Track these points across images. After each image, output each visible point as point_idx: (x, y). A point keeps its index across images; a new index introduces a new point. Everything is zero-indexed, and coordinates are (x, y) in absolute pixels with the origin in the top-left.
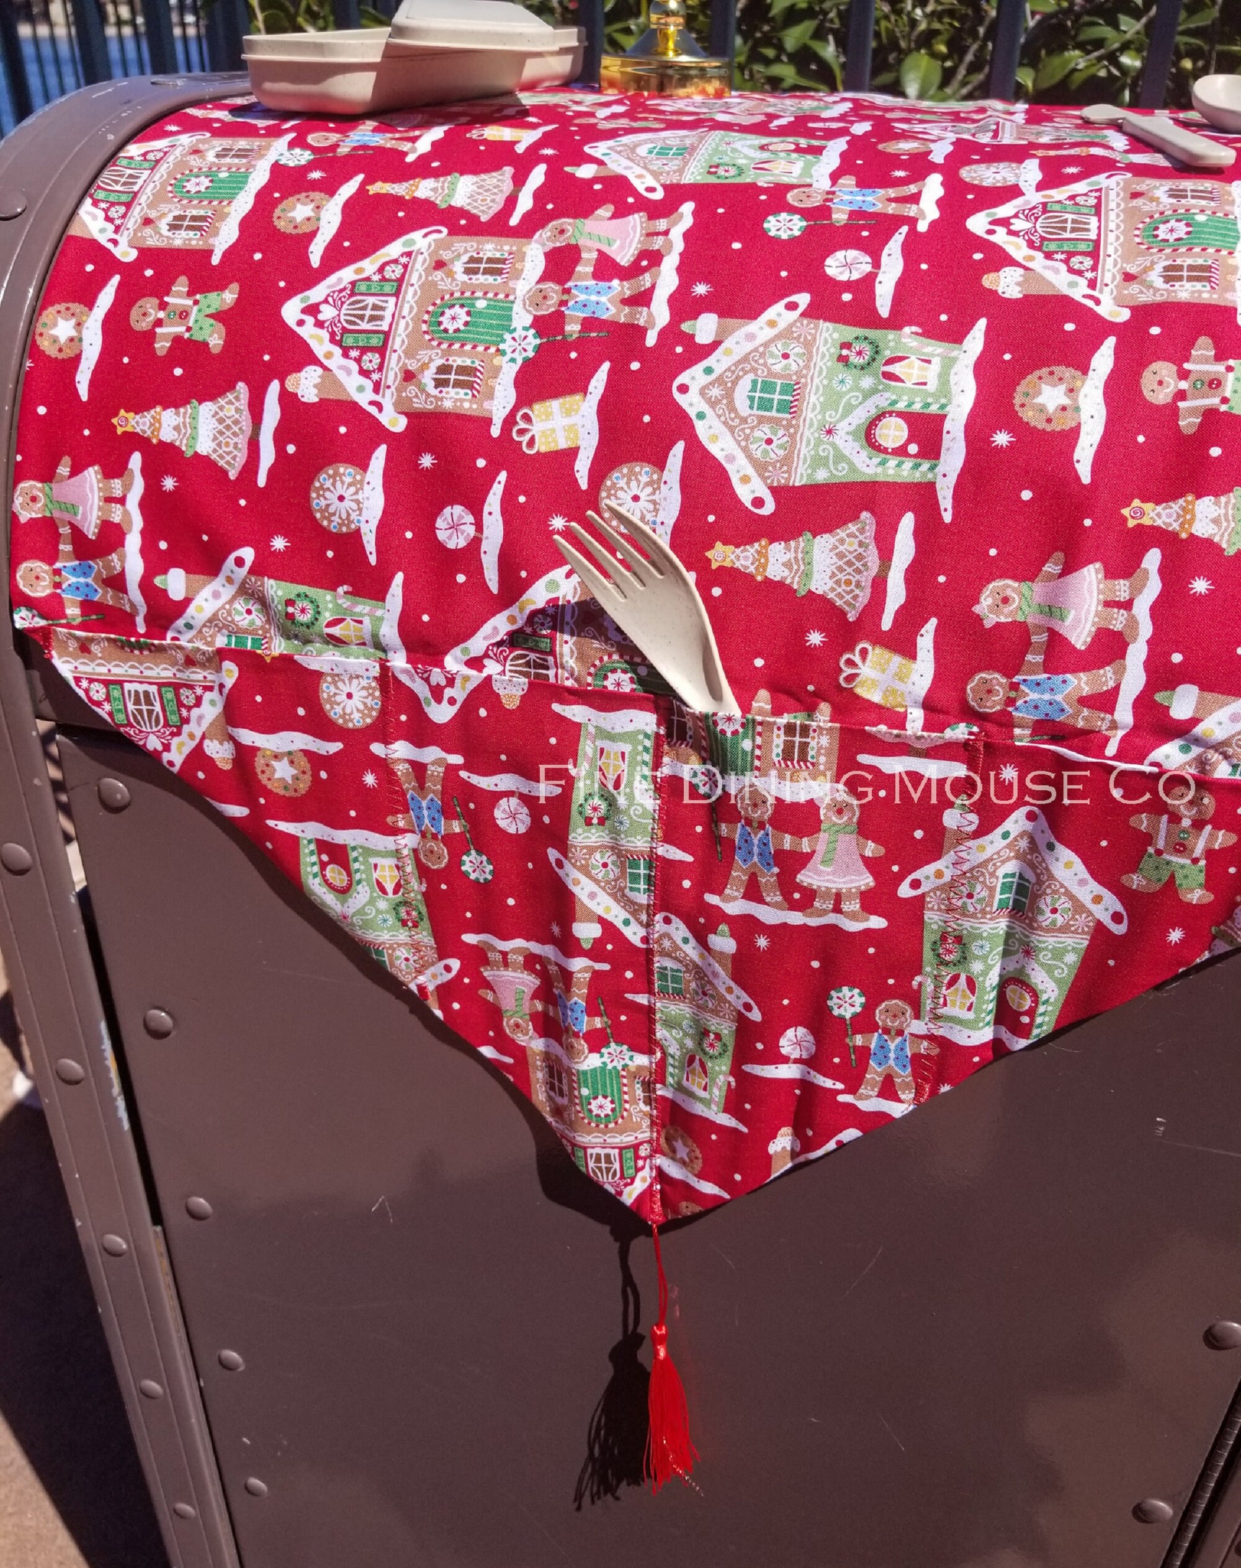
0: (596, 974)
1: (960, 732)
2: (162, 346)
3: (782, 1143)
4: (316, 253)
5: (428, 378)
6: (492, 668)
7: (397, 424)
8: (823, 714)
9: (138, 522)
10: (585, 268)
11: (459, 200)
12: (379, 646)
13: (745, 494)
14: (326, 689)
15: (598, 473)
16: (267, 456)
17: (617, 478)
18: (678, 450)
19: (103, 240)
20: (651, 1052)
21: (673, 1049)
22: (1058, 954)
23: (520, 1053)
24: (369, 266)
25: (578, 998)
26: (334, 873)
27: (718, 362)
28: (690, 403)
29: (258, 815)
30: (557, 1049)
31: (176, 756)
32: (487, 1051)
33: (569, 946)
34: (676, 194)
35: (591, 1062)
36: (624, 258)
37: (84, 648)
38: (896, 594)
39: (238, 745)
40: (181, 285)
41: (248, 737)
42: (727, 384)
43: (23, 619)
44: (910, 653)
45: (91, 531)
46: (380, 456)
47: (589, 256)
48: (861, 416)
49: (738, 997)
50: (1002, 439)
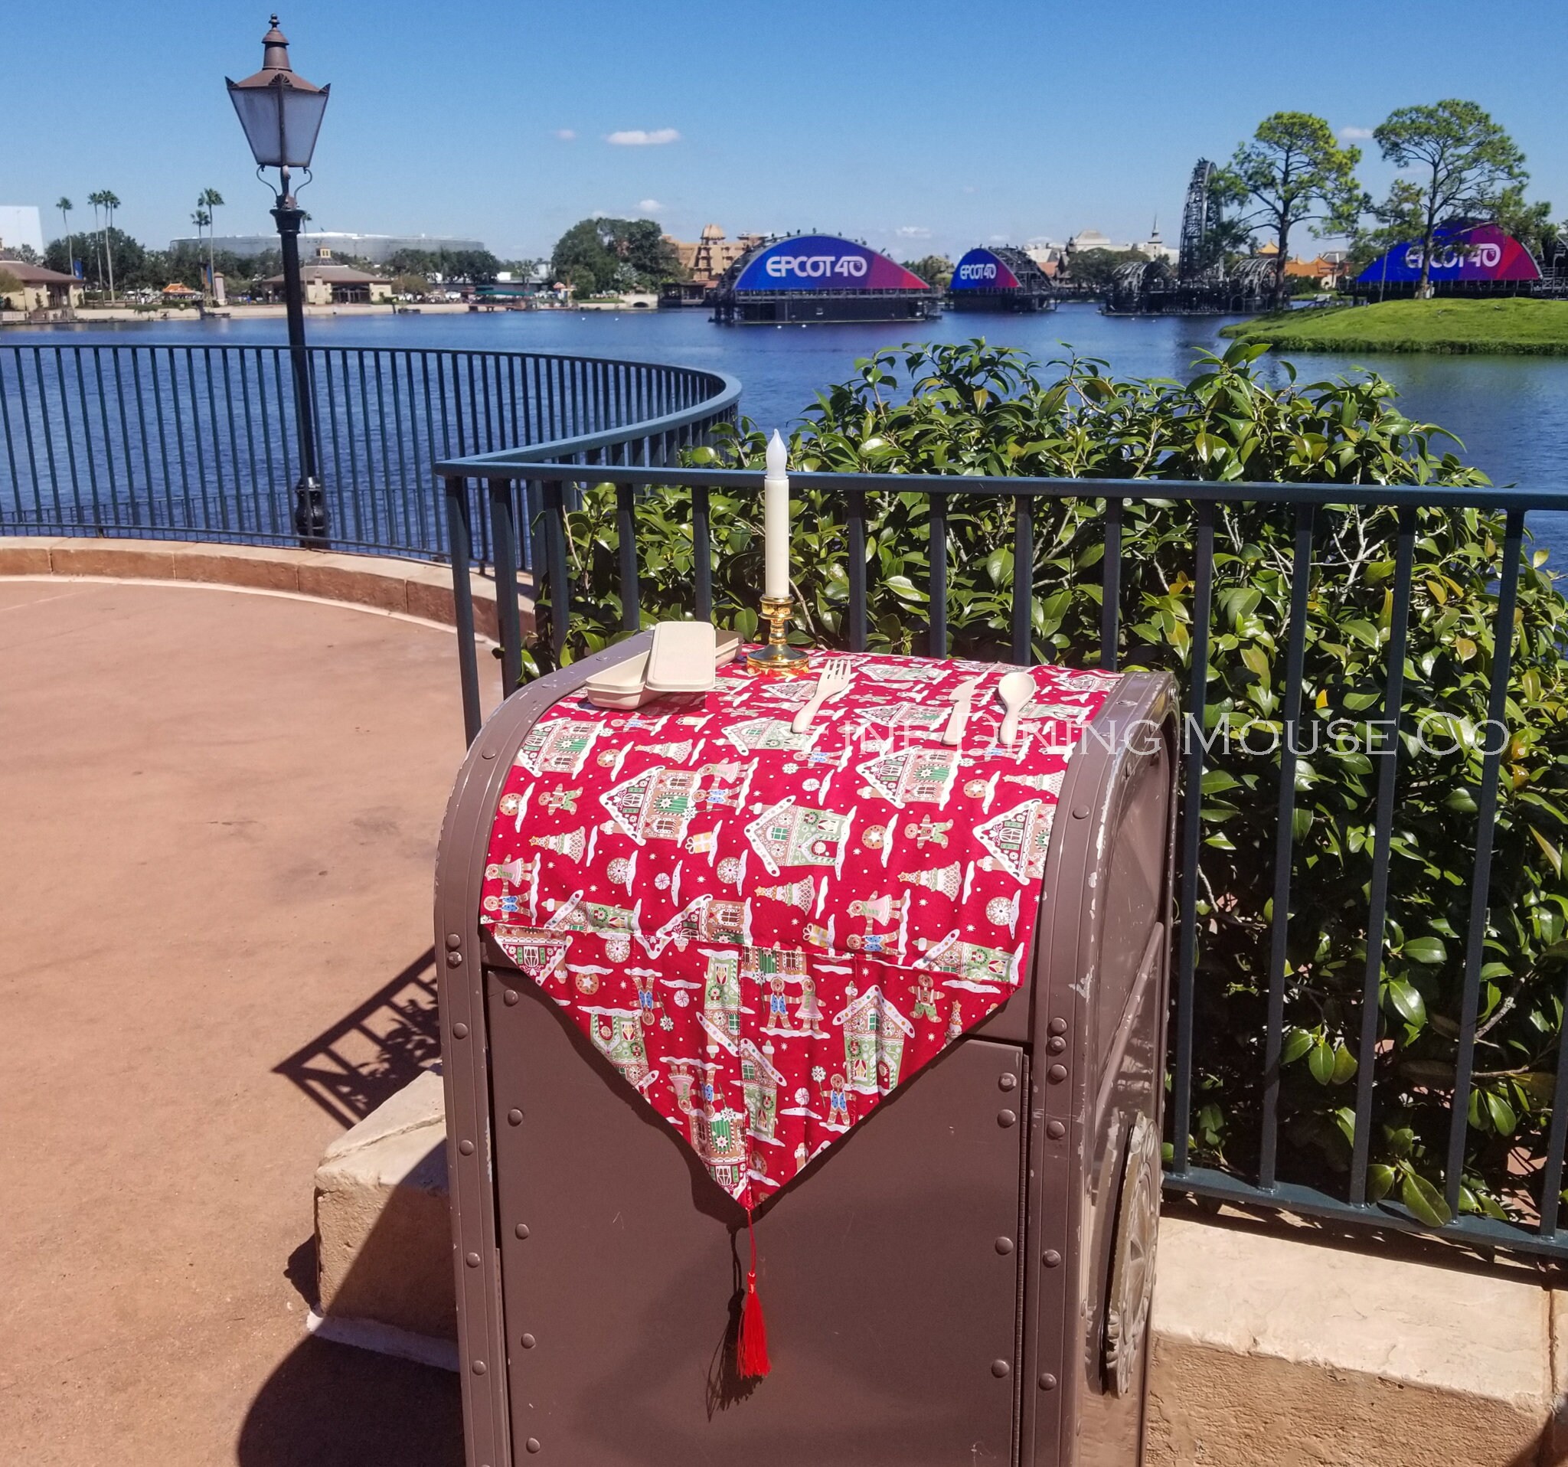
0: (717, 1071)
1: (848, 956)
2: (551, 812)
3: (800, 1152)
4: (613, 776)
5: (654, 826)
6: (675, 935)
7: (642, 842)
8: (799, 950)
9: (537, 880)
10: (715, 784)
11: (670, 755)
12: (631, 928)
13: (769, 869)
14: (608, 946)
15: (717, 861)
16: (591, 855)
17: (723, 863)
18: (745, 853)
19: (528, 767)
20: (743, 1112)
21: (752, 1109)
22: (893, 1048)
23: (685, 1118)
24: (634, 781)
25: (710, 1084)
26: (605, 1031)
27: (761, 821)
28: (751, 836)
29: (574, 1003)
30: (703, 1114)
31: (541, 979)
32: (671, 1120)
33: (705, 1058)
34: (754, 753)
35: (716, 1117)
36: (731, 780)
37: (509, 932)
38: (821, 906)
39: (569, 972)
40: (560, 787)
41: (573, 968)
42: (764, 829)
43: (484, 920)
44: (826, 928)
45: (517, 884)
46: (635, 854)
47: (718, 779)
48: (810, 842)
49: (776, 1076)
50: (857, 851)
